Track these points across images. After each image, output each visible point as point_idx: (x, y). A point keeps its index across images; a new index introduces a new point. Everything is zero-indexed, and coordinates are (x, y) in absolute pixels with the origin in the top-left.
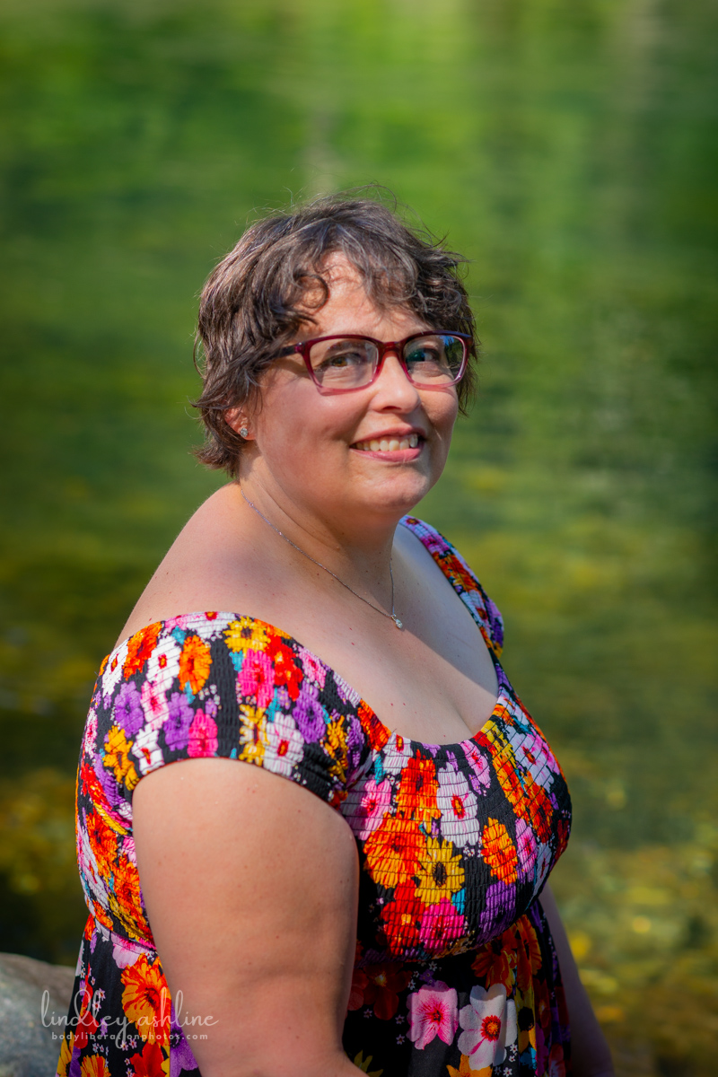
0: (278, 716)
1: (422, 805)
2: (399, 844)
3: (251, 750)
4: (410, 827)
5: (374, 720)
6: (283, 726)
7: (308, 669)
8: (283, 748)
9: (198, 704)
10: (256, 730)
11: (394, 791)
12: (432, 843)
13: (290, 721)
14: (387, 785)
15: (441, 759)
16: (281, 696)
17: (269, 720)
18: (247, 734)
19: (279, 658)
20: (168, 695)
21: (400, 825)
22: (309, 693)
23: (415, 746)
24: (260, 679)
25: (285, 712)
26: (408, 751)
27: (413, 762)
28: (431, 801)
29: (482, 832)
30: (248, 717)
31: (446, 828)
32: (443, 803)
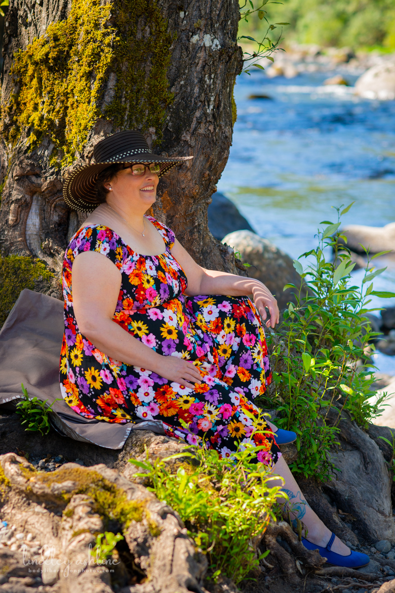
0: (105, 243)
1: (142, 267)
2: (137, 275)
3: (97, 249)
4: (140, 272)
5: (130, 249)
6: (106, 245)
7: (114, 235)
8: (105, 249)
9: (88, 240)
10: (99, 245)
11: (135, 264)
12: (146, 276)
13: (108, 244)
14: (134, 263)
15: (146, 258)
16: (107, 239)
17: (103, 243)
18: (97, 246)
19: (108, 232)
20: (82, 240)
21: (137, 272)
22: (114, 240)
23: (140, 255)
24: (103, 235)
25: (107, 242)
26: (139, 256)
27: (140, 258)
28: (144, 267)
29: (157, 273)
30: (98, 242)
31: (148, 272)
32: (147, 267)
